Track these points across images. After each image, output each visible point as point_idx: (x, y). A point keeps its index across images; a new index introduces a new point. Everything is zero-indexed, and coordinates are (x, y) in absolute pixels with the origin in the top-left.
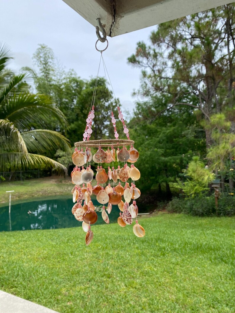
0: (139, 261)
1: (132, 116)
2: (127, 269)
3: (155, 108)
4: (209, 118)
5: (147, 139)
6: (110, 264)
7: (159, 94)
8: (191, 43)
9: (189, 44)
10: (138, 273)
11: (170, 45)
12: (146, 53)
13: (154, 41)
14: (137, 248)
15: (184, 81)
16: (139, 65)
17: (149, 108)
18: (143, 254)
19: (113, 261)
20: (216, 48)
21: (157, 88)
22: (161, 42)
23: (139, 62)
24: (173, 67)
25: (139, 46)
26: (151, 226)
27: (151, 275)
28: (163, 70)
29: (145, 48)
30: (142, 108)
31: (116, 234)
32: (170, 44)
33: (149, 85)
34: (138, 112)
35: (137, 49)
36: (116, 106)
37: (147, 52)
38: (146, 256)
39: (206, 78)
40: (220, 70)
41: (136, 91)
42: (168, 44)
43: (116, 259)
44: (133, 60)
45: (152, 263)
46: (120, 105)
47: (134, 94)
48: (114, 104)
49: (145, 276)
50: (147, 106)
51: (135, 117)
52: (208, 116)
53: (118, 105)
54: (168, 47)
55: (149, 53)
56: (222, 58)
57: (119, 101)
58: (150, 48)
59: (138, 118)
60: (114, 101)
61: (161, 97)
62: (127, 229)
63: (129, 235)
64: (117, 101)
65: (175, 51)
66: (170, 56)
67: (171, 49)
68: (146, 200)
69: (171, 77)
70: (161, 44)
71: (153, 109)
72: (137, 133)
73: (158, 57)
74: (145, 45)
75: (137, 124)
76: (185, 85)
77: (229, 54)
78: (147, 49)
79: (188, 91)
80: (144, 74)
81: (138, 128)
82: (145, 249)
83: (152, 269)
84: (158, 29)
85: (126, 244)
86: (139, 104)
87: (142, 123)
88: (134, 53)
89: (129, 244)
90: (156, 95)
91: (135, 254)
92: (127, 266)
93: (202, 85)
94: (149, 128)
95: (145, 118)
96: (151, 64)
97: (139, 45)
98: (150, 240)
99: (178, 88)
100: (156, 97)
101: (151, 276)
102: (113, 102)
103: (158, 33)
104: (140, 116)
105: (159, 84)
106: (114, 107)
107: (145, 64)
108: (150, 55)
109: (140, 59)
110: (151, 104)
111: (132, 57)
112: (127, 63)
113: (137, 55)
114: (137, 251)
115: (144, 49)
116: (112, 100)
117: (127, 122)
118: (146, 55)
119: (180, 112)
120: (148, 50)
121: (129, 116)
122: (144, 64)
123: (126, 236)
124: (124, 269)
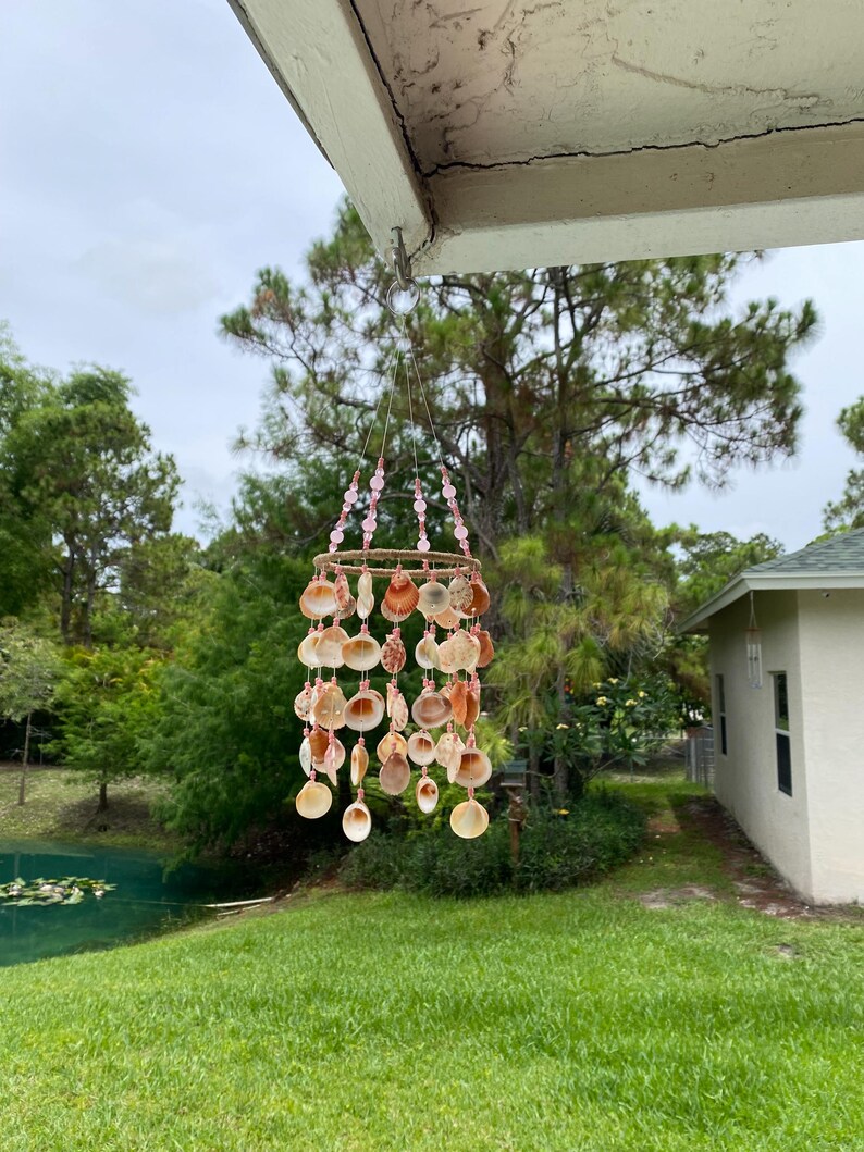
0: (244, 1083)
1: (227, 522)
2: (196, 1122)
3: (314, 501)
4: (494, 549)
5: (281, 612)
6: (120, 1111)
7: (326, 456)
8: (442, 302)
9: (434, 303)
10: (243, 1131)
11: (373, 297)
12: (291, 310)
13: (319, 275)
14: (234, 1033)
15: (419, 419)
16: (263, 348)
17: (293, 501)
18: (256, 1053)
19: (135, 1095)
20: (518, 329)
21: (321, 434)
22: (343, 280)
23: (262, 337)
24: (379, 369)
25: (267, 283)
26: (281, 947)
27: (292, 1131)
28: (344, 377)
29: (287, 291)
30: (266, 497)
31: (145, 986)
32: (371, 292)
33: (297, 419)
34: (249, 510)
35: (258, 291)
36: (162, 480)
37: (293, 306)
38: (270, 1062)
39: (485, 418)
40: (528, 397)
41: (250, 435)
42: (366, 291)
43: (148, 1085)
44: (239, 327)
45: (294, 1086)
46: (176, 481)
47: (242, 443)
48: (153, 475)
49: (269, 1139)
50: (282, 493)
51: (239, 530)
52: (489, 543)
53: (169, 480)
54: (365, 301)
55: (299, 312)
56: (538, 364)
57: (173, 465)
58: (303, 294)
59: (249, 533)
60: (156, 464)
61: (335, 468)
62: (188, 965)
63: (195, 989)
64: (167, 466)
65: (388, 318)
66: (371, 333)
67: (373, 313)
68: (259, 846)
69: (371, 404)
70: (342, 287)
71: (304, 503)
72: (241, 587)
73: (335, 324)
74: (286, 284)
75: (245, 552)
76: (417, 433)
77: (559, 349)
78: (293, 297)
79: (428, 456)
80: (282, 380)
81: (246, 570)
82: (263, 1032)
83: (295, 1110)
84: (336, 236)
85: (187, 1018)
86: (253, 484)
87: (260, 552)
88: (249, 305)
89: (200, 1022)
90: (318, 459)
91: (226, 1057)
92: (194, 1108)
93: (471, 441)
94: (289, 572)
95: (277, 534)
96: (304, 350)
97: (265, 277)
98: (281, 997)
99: (396, 442)
100: (317, 464)
101: (293, 1136)
102: (150, 467)
103: (334, 249)
104: (257, 527)
105: (330, 422)
106: (153, 484)
107: (283, 348)
108: (302, 318)
109: (265, 325)
110: (298, 486)
111: (237, 314)
112: (219, 333)
113: (259, 312)
114: (232, 1045)
115: (281, 293)
116: (148, 459)
117: (198, 545)
118: (290, 317)
119: (399, 522)
120: (298, 301)
121: (212, 522)
122: (278, 347)
123: (186, 991)
124: (185, 1122)
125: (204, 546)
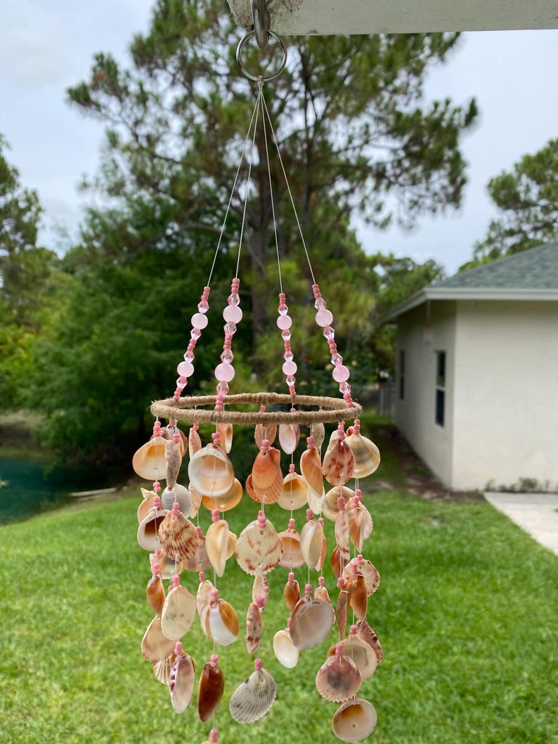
0: (97, 617)
1: (76, 241)
2: (66, 644)
3: (137, 228)
4: (263, 267)
5: (115, 306)
6: (16, 638)
7: (146, 195)
8: (228, 87)
9: (223, 88)
10: (98, 648)
11: (179, 80)
12: (119, 87)
13: (139, 61)
14: (91, 584)
15: (209, 173)
16: (99, 114)
17: (122, 227)
18: (106, 596)
19: (24, 627)
20: (281, 109)
21: (143, 180)
22: (157, 66)
23: (98, 106)
24: (184, 134)
25: (101, 64)
26: (120, 523)
27: (130, 647)
28: (158, 139)
29: (116, 72)
30: (103, 224)
31: (29, 552)
32: (178, 76)
33: (125, 168)
34: (91, 233)
35: (94, 70)
36: (28, 209)
37: (121, 84)
38: (115, 602)
39: (258, 174)
40: (288, 160)
41: (90, 180)
42: (174, 76)
43: (33, 620)
44: (81, 97)
45: (131, 618)
46: (39, 210)
47: (85, 186)
48: (22, 205)
49: (115, 653)
50: (115, 221)
51: (85, 245)
52: (260, 263)
53: (34, 209)
54: (173, 83)
55: (126, 88)
56: (294, 136)
57: (37, 199)
58: (128, 75)
59: (92, 248)
60: (23, 197)
61: (152, 205)
62: (59, 536)
63: (64, 553)
64: (32, 199)
65: (191, 96)
66: (179, 107)
67: (180, 92)
68: (105, 457)
69: (178, 159)
70: (157, 71)
71: (131, 230)
72: (88, 287)
73: (150, 103)
74: (115, 66)
75: (89, 262)
76: (210, 182)
77: (307, 129)
78: (121, 77)
79: (217, 199)
80: (113, 140)
81: (91, 275)
82: (110, 582)
83: (132, 633)
84: (152, 32)
85: (59, 575)
86: (94, 214)
87: (101, 262)
88: (87, 78)
89: (67, 575)
90: (140, 198)
91: (86, 599)
92: (64, 635)
93: (247, 189)
94: (120, 277)
95: (111, 250)
96: (129, 117)
97: (100, 60)
98: (121, 558)
99: (195, 188)
100: (140, 201)
101: (131, 650)
102: (20, 199)
103: (151, 41)
104: (97, 244)
105: (148, 171)
106: (23, 211)
107: (114, 115)
108: (128, 94)
109: (100, 97)
110: (125, 217)
111: (80, 88)
112: (67, 101)
113: (95, 86)
114: (90, 592)
115: (112, 74)
116: (18, 193)
117: (56, 255)
118: (119, 92)
119: (197, 245)
120: (124, 80)
121: (65, 240)
122: (111, 115)
123: (58, 555)
124: (59, 645)
125: (61, 255)
